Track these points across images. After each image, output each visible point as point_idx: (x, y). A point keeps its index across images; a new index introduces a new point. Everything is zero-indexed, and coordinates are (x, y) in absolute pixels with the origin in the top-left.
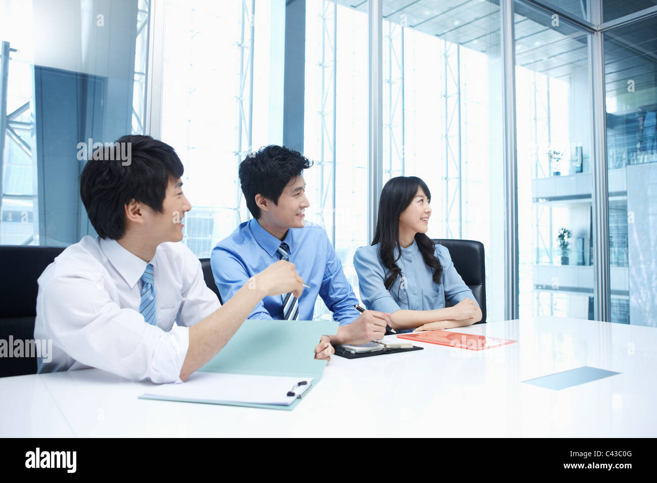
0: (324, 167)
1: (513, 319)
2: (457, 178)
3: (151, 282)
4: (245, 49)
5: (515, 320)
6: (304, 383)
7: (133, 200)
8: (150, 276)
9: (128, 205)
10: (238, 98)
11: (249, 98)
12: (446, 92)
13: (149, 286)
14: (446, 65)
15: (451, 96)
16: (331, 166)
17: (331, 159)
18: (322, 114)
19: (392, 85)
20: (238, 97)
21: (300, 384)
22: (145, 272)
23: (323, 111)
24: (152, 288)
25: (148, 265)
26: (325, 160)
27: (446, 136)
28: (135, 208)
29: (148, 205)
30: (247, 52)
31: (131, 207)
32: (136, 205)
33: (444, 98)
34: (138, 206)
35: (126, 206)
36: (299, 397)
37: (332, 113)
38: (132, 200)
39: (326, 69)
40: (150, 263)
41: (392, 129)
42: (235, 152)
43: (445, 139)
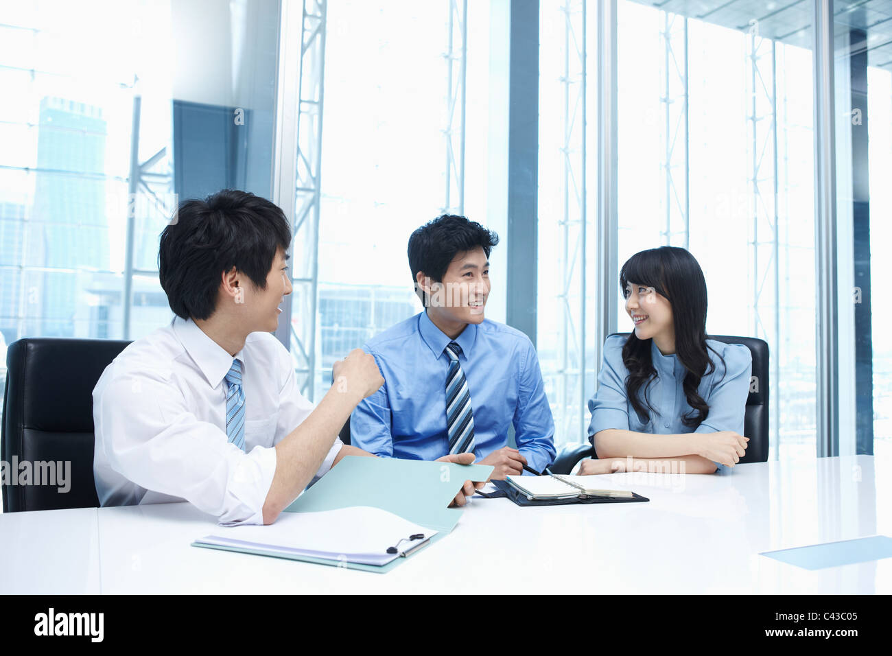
0: (569, 228)
1: (829, 455)
2: (771, 243)
3: (239, 382)
4: (453, 61)
5: (833, 458)
6: (419, 536)
7: (234, 267)
8: (238, 375)
9: (226, 273)
10: (445, 132)
11: (459, 131)
12: (754, 113)
13: (237, 387)
14: (754, 71)
15: (762, 118)
16: (579, 226)
17: (580, 217)
18: (566, 152)
19: (670, 105)
20: (446, 130)
21: (413, 538)
22: (231, 369)
23: (567, 147)
24: (240, 389)
25: (234, 361)
26: (569, 218)
27: (755, 179)
28: (232, 279)
29: (249, 276)
30: (457, 65)
31: (230, 276)
32: (235, 276)
33: (751, 122)
34: (238, 277)
35: (224, 274)
36: (403, 556)
37: (580, 150)
38: (232, 268)
39: (570, 85)
40: (237, 357)
41: (671, 171)
42: (441, 209)
43: (752, 183)
